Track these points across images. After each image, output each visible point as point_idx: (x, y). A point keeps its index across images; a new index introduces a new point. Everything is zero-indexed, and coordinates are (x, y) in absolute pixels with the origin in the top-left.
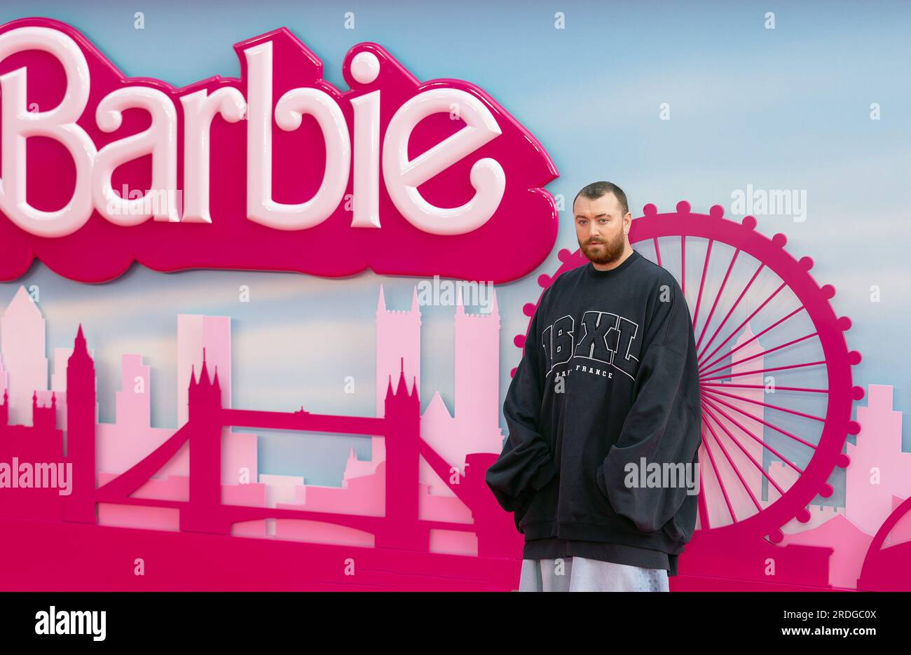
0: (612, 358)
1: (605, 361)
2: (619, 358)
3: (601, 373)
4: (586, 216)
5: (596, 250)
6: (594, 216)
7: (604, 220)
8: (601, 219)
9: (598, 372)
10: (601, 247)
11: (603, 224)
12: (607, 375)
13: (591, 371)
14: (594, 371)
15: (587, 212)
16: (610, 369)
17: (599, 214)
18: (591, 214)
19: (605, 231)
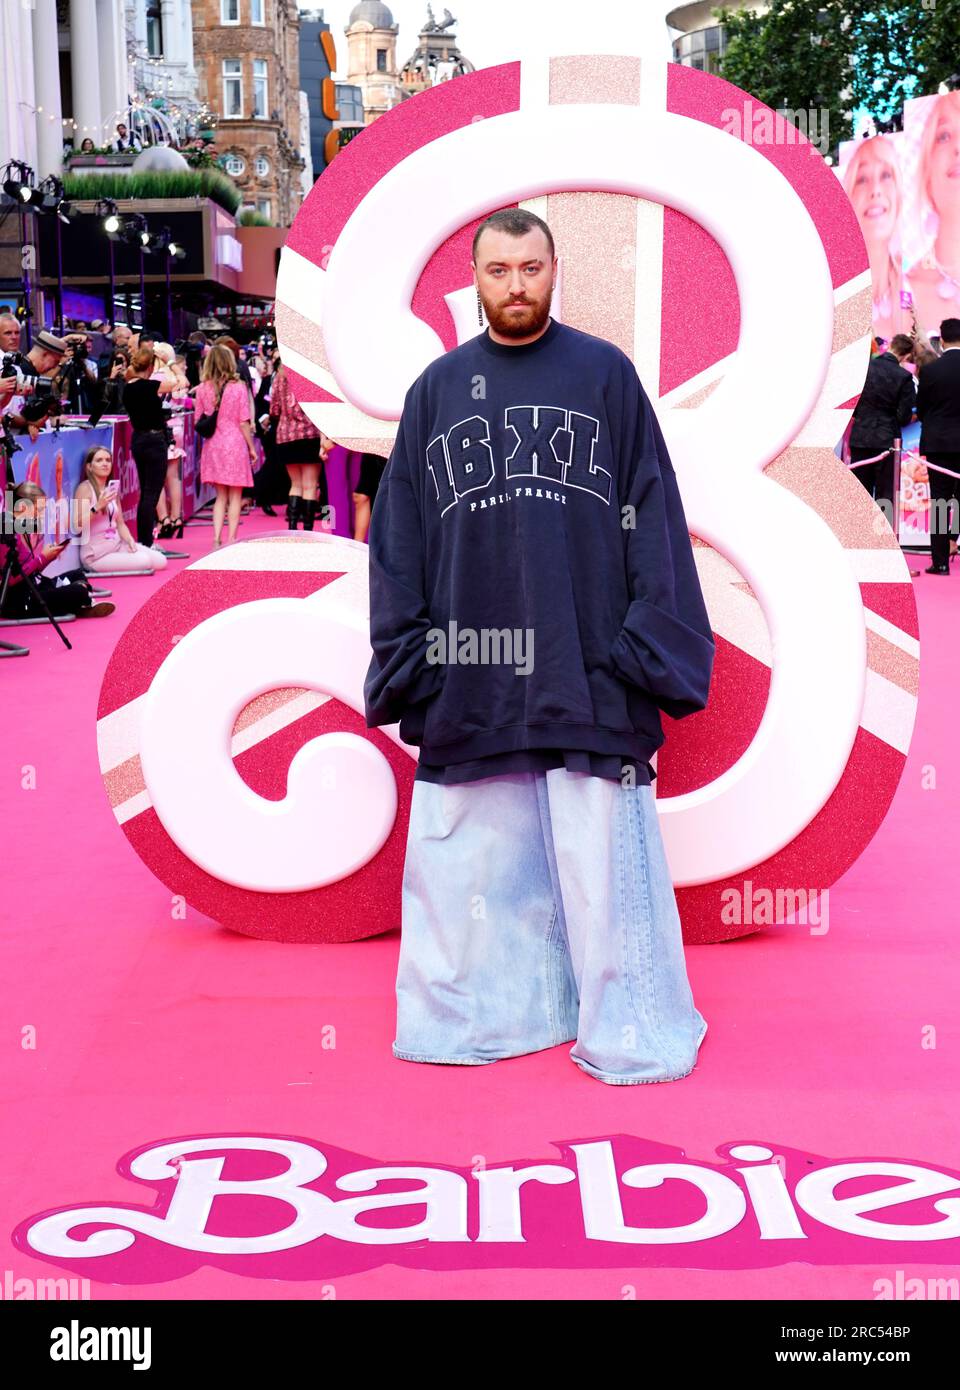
0: (564, 474)
1: (556, 478)
3: (553, 496)
4: (506, 263)
6: (521, 262)
7: (532, 268)
8: (529, 267)
9: (548, 495)
11: (532, 276)
12: (561, 499)
13: (539, 493)
14: (543, 494)
15: (507, 256)
17: (527, 260)
18: (515, 259)
19: (533, 286)
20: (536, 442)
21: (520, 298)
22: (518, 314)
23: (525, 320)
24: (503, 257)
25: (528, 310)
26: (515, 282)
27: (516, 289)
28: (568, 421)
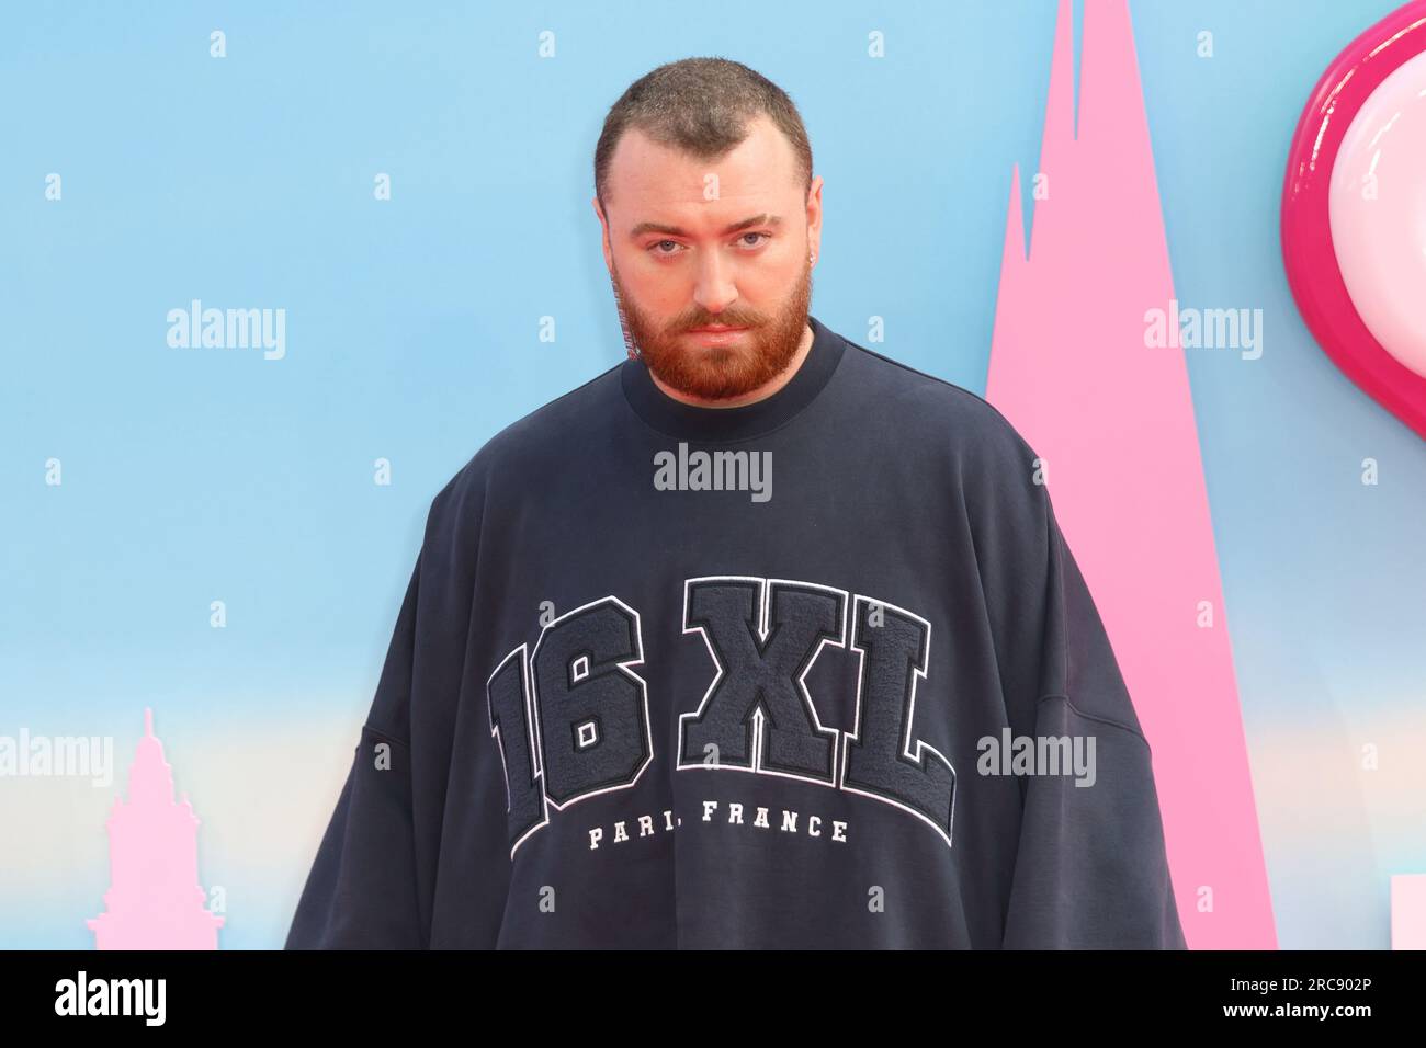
0: (839, 762)
1: (816, 774)
2: (869, 761)
3: (802, 823)
4: (687, 228)
5: (722, 356)
6: (724, 225)
7: (752, 237)
8: (745, 234)
9: (790, 822)
10: (741, 341)
11: (752, 254)
12: (827, 830)
13: (762, 820)
14: (776, 819)
15: (689, 213)
16: (835, 806)
17: (740, 219)
18: (709, 219)
20: (763, 677)
22: (720, 354)
28: (850, 621)
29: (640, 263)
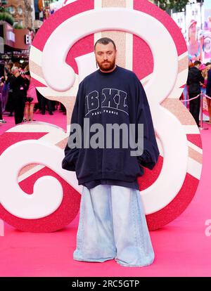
0: (117, 106)
1: (115, 108)
2: (120, 107)
12: (116, 113)
14: (111, 112)
19: (110, 58)
20: (110, 98)
21: (106, 61)
22: (106, 65)
23: (108, 67)
24: (102, 50)
25: (108, 64)
26: (105, 57)
27: (105, 58)
28: (119, 93)
29: (98, 56)
